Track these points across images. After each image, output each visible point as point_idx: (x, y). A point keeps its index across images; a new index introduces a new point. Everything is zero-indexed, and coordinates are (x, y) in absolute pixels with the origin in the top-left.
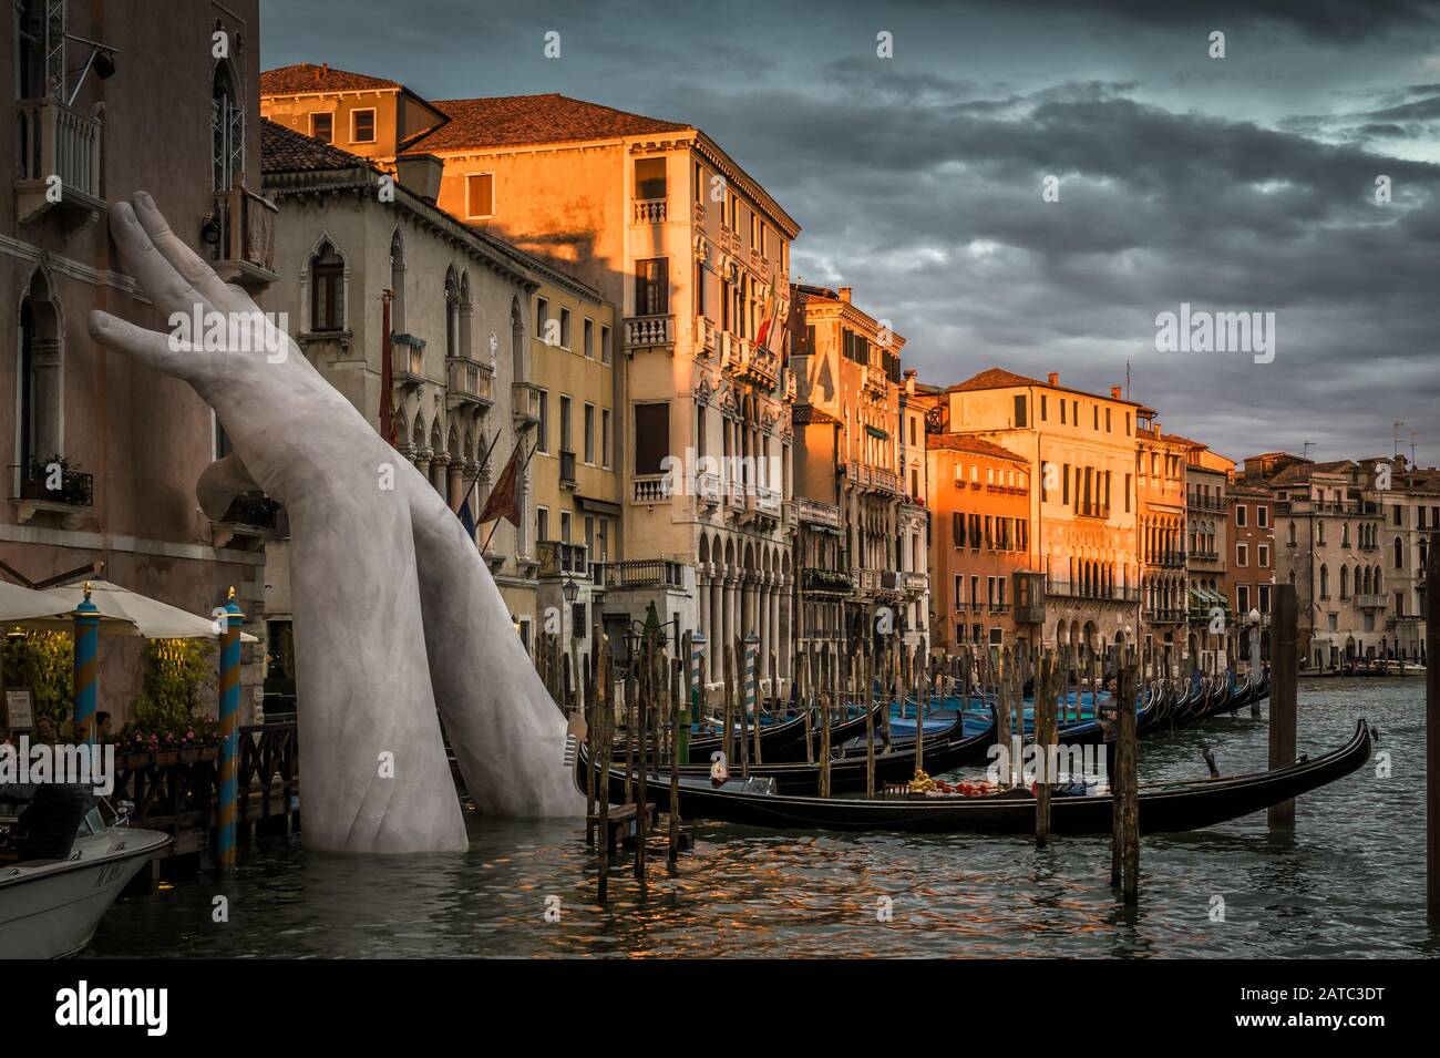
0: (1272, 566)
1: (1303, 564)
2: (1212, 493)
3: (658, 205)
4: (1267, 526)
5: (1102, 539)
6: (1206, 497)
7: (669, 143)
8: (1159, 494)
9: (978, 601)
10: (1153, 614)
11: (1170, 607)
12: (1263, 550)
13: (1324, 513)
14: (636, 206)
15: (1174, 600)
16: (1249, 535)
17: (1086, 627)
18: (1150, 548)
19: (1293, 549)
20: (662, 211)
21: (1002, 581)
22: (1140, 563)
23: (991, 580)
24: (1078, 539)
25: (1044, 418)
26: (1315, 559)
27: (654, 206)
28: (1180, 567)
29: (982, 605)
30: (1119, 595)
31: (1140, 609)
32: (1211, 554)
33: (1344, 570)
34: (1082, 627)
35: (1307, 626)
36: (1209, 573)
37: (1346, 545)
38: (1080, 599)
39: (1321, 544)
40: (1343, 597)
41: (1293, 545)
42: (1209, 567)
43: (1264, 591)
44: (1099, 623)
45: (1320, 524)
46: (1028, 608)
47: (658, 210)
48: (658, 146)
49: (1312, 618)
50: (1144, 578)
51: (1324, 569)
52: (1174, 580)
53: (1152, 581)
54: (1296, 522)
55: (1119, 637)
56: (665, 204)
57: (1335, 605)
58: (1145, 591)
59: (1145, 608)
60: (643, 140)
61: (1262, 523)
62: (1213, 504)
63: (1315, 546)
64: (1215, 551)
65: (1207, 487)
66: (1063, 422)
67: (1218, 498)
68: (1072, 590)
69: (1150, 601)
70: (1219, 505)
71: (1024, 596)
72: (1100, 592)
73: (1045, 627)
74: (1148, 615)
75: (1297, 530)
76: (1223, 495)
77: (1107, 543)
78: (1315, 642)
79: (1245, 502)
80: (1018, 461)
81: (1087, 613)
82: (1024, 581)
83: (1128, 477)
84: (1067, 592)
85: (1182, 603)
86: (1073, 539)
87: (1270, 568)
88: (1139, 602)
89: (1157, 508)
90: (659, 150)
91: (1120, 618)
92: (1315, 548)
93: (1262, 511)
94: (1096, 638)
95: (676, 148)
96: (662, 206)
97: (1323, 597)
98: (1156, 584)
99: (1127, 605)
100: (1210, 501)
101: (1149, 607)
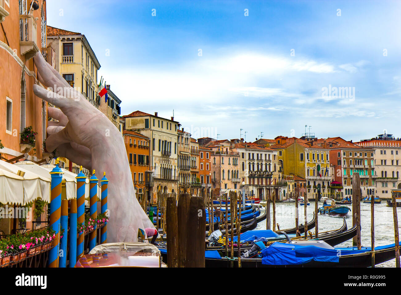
0: (210, 170)
1: (218, 169)
2: (195, 148)
3: (70, 57)
4: (209, 158)
5: (169, 162)
6: (194, 150)
7: (74, 39)
8: (183, 149)
9: (136, 180)
10: (181, 184)
11: (186, 182)
12: (208, 165)
13: (224, 155)
14: (63, 57)
15: (187, 180)
16: (204, 161)
17: (164, 188)
18: (181, 164)
19: (215, 165)
20: (72, 59)
21: (142, 174)
22: (178, 169)
23: (139, 174)
24: (162, 162)
25: (154, 126)
26: (221, 168)
27: (69, 58)
28: (188, 170)
29: (137, 181)
30: (173, 178)
31: (178, 182)
32: (195, 166)
33: (229, 171)
34: (163, 188)
35: (219, 188)
36: (194, 172)
37: (229, 164)
38: (163, 180)
39: (223, 164)
40: (228, 179)
41: (215, 164)
42: (194, 170)
43: (208, 177)
44: (168, 187)
45: (223, 158)
46: (150, 182)
47: (70, 59)
48: (71, 39)
49: (220, 185)
50: (179, 173)
51: (223, 171)
52: (187, 174)
53: (181, 174)
54: (216, 157)
55: (173, 191)
56: (73, 57)
57: (226, 181)
58: (179, 177)
59: (179, 182)
60: (66, 37)
61: (207, 157)
62: (196, 152)
63: (221, 164)
64: (196, 166)
65: (194, 147)
66: (159, 127)
67: (197, 150)
68: (161, 177)
69: (181, 180)
70: (197, 152)
71: (148, 179)
72: (168, 178)
73: (154, 188)
74: (180, 184)
75: (216, 160)
76: (198, 149)
77: (170, 163)
78: (221, 192)
79: (203, 151)
80: (147, 138)
81: (164, 184)
82: (148, 174)
83: (176, 143)
84: (159, 177)
85: (189, 181)
86: (161, 162)
87: (209, 171)
88: (178, 180)
89: (183, 153)
90: (71, 40)
91: (173, 185)
92: (221, 165)
93: (207, 154)
94: (167, 191)
95: (76, 40)
96: (71, 58)
97: (223, 179)
98: (182, 175)
99: (175, 181)
100: (195, 151)
101: (180, 182)
